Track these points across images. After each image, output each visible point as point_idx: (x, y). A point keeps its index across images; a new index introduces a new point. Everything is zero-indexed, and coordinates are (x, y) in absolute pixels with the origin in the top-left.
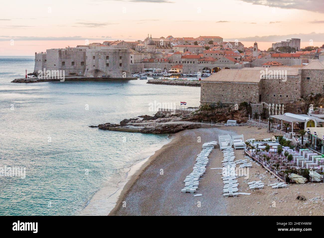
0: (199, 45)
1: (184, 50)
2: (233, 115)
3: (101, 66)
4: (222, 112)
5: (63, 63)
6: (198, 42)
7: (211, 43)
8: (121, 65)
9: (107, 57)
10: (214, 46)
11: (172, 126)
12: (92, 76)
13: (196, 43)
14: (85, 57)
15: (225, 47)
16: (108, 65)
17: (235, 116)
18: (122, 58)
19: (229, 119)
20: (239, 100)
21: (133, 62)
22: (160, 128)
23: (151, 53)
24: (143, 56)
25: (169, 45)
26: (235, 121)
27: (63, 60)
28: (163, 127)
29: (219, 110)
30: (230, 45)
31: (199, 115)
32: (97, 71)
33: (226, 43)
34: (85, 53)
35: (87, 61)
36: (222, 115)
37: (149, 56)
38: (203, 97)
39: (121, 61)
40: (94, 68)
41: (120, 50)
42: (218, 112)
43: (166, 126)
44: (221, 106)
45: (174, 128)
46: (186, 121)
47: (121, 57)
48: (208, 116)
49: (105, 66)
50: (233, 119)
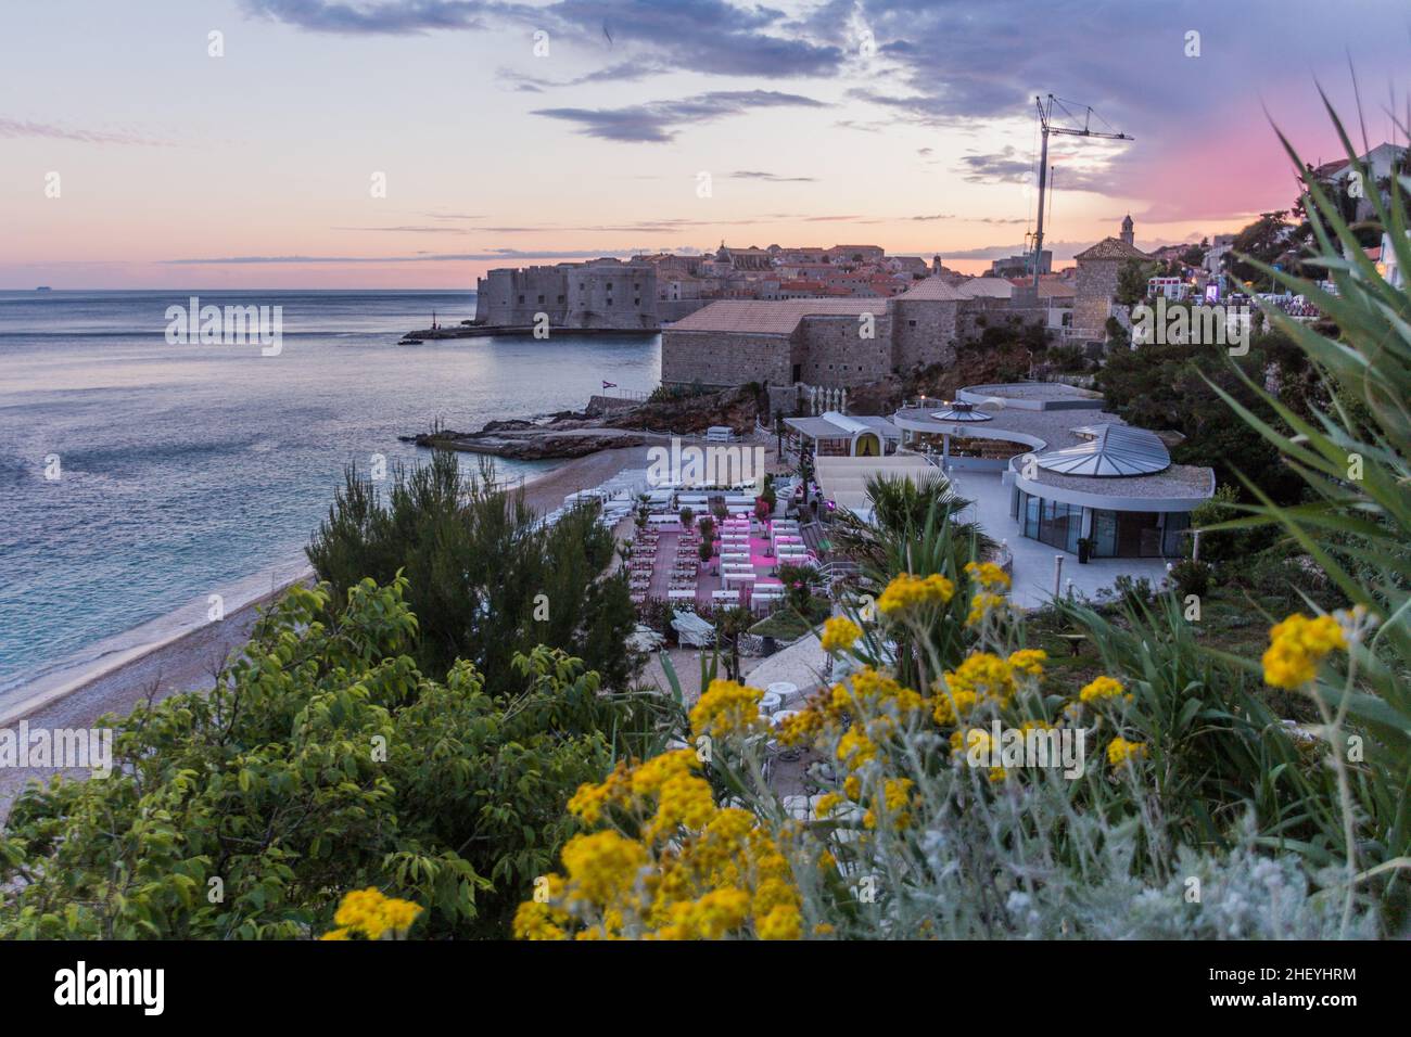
0: (833, 263)
1: (799, 274)
2: (724, 415)
3: (598, 306)
4: (698, 407)
5: (521, 299)
6: (831, 256)
7: (858, 258)
8: (637, 301)
9: (609, 286)
10: (865, 265)
11: (570, 441)
12: (578, 326)
13: (826, 259)
14: (565, 286)
15: (887, 266)
16: (609, 301)
17: (730, 416)
18: (641, 288)
19: (715, 424)
20: (746, 377)
21: (679, 296)
22: (539, 445)
23: (720, 278)
24: (704, 285)
25: (767, 263)
26: (727, 429)
27: (521, 292)
28: (548, 444)
29: (693, 402)
30: (898, 262)
31: (643, 413)
32: (588, 315)
33: (889, 259)
34: (565, 277)
35: (570, 293)
36: (698, 415)
37: (716, 286)
38: (667, 369)
39: (637, 294)
40: (583, 309)
41: (635, 271)
42: (690, 408)
43: (553, 442)
44: (699, 390)
45: (576, 445)
46: (613, 427)
47: (637, 286)
48: (666, 417)
49: (604, 304)
50: (726, 425)
